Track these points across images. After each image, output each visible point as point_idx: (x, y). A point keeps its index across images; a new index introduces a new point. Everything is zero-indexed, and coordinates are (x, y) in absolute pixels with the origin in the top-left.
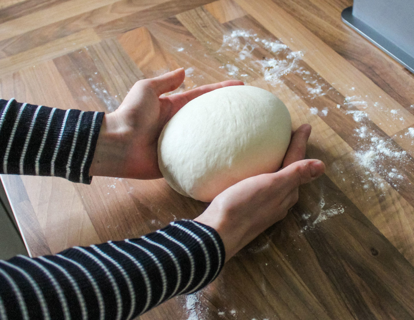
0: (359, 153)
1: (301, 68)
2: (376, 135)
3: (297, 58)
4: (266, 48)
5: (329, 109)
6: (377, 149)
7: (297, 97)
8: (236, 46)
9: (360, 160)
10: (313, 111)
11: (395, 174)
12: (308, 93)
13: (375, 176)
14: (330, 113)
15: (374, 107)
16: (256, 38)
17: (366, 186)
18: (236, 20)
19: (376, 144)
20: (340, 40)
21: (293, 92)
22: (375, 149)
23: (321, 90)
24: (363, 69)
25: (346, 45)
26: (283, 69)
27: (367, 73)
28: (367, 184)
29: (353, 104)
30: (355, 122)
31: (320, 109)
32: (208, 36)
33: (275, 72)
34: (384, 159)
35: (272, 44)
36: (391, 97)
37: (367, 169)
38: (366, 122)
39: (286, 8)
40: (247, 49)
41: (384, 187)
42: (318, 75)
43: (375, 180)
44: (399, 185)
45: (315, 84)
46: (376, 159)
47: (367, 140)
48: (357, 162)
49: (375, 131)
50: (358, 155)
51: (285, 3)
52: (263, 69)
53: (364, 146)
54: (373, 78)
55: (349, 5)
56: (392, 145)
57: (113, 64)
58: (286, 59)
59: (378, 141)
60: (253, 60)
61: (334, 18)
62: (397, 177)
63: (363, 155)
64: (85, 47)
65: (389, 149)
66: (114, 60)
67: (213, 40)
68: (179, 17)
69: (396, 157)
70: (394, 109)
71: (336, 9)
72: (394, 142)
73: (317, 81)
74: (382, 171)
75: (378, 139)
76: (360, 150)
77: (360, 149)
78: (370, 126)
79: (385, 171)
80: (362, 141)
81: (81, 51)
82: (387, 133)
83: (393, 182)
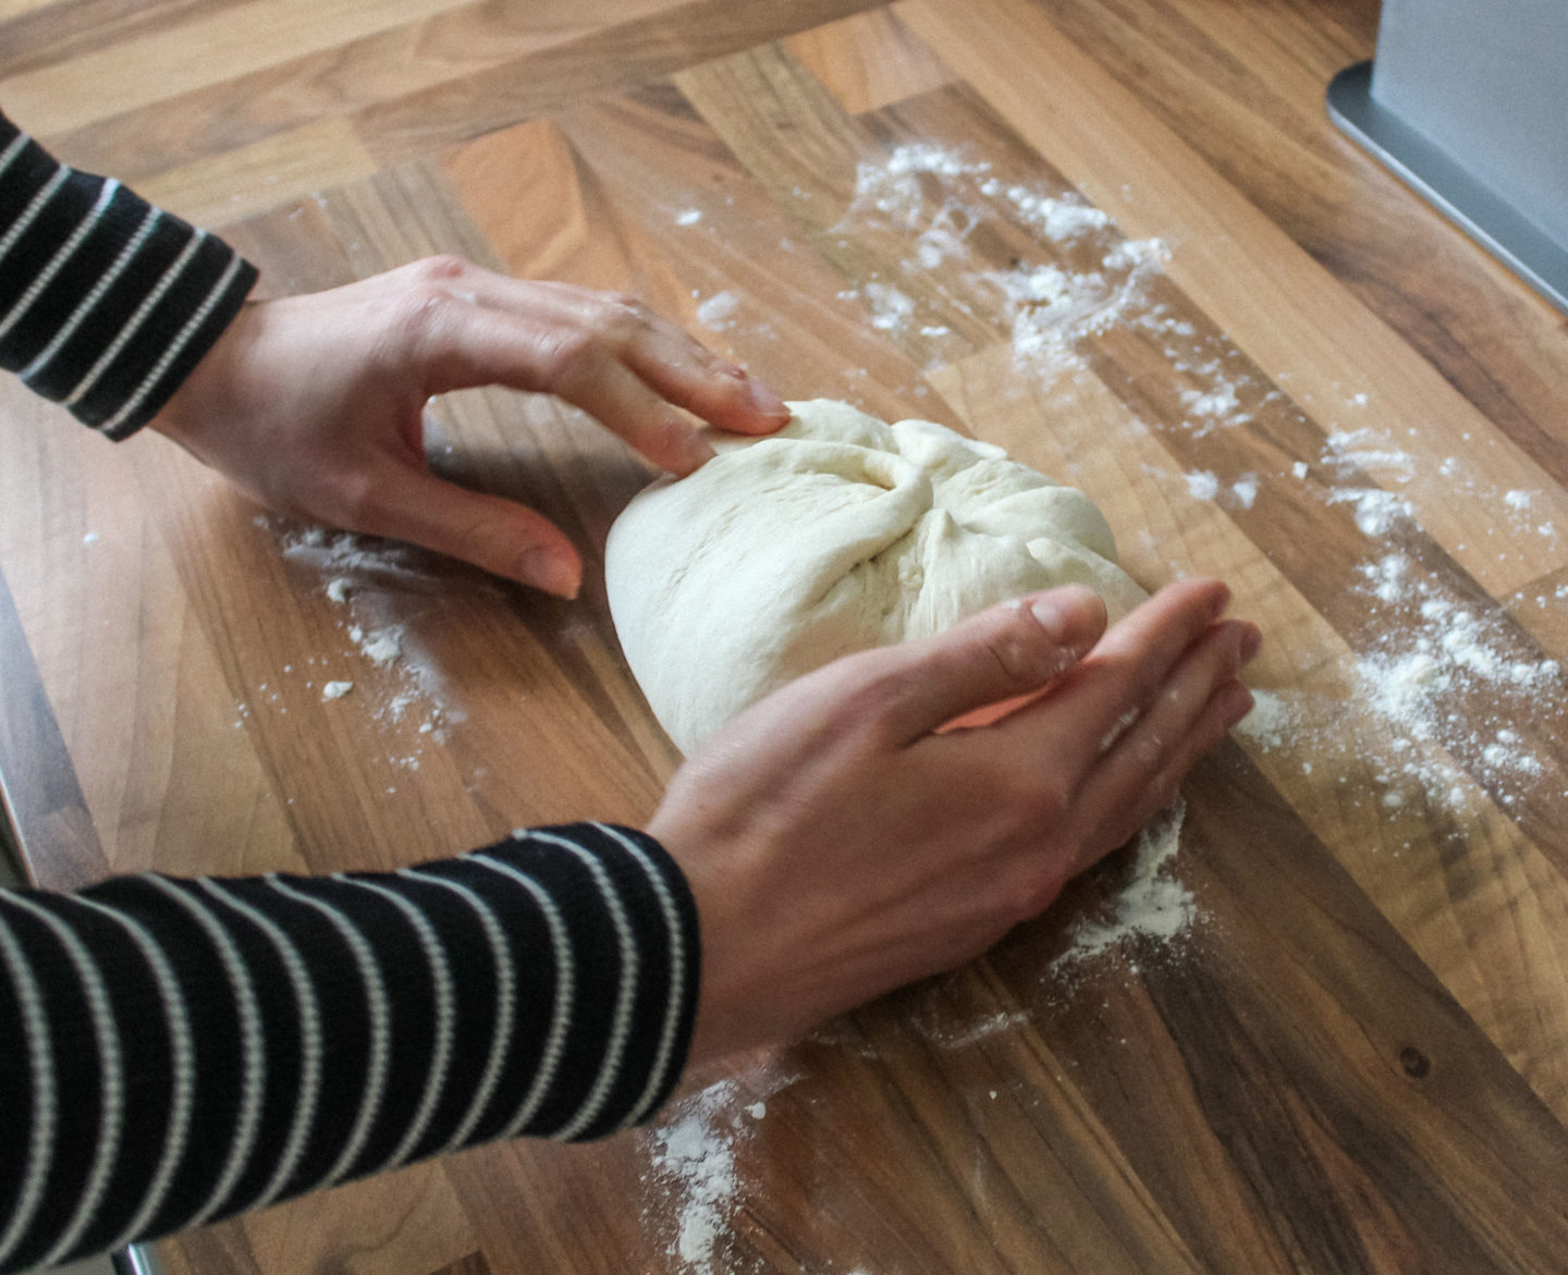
0: (1370, 659)
1: (1159, 309)
2: (1442, 592)
3: (1144, 267)
4: (1024, 222)
5: (1262, 479)
6: (1444, 650)
7: (1138, 428)
8: (907, 209)
9: (1373, 689)
10: (1200, 485)
11: (1511, 751)
12: (1182, 413)
13: (1430, 758)
14: (1265, 494)
15: (1440, 477)
16: (986, 181)
17: (1392, 799)
18: (908, 101)
19: (1442, 629)
20: (1317, 199)
21: (1124, 407)
22: (1437, 650)
23: (1235, 403)
24: (1404, 321)
25: (1341, 220)
26: (1085, 312)
27: (1419, 337)
28: (1400, 788)
29: (1359, 463)
30: (1363, 537)
31: (1227, 477)
32: (795, 166)
33: (1055, 322)
34: (1470, 691)
35: (1047, 206)
36: (1512, 438)
37: (1401, 727)
38: (1404, 536)
39: (1107, 58)
40: (950, 223)
41: (1462, 803)
42: (1224, 338)
43: (1429, 775)
44: (1522, 798)
45: (1213, 374)
46: (1439, 691)
47: (1406, 609)
48: (1362, 701)
49: (1439, 577)
50: (1365, 670)
51: (1107, 40)
52: (1009, 308)
53: (1392, 633)
54: (1442, 357)
55: (1362, 55)
56: (1502, 636)
58: (1102, 269)
59: (1450, 618)
60: (969, 269)
61: (1302, 109)
62: (1518, 763)
63: (1386, 673)
64: (315, 194)
65: (1492, 653)
67: (816, 183)
68: (686, 82)
69: (1519, 684)
70: (1517, 486)
71: (1311, 72)
72: (1512, 623)
73: (1219, 366)
74: (1461, 737)
75: (1448, 609)
76: (1380, 651)
77: (1377, 645)
78: (1421, 554)
79: (1473, 738)
80: (1386, 613)
81: (299, 210)
82: (1485, 585)
83: (1502, 786)
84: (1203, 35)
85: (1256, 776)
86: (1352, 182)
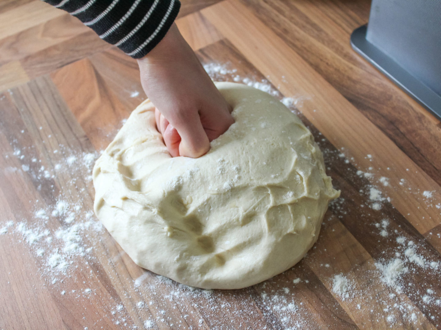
2: (403, 233)
6: (405, 256)
9: (381, 273)
11: (432, 297)
13: (403, 301)
15: (399, 186)
16: (235, 76)
17: (389, 318)
18: (207, 47)
19: (404, 247)
20: (349, 78)
22: (403, 257)
24: (382, 125)
25: (358, 86)
27: (388, 131)
28: (392, 314)
30: (373, 211)
34: (416, 272)
35: (257, 84)
36: (424, 170)
37: (392, 288)
38: (388, 211)
39: (275, 28)
41: (416, 320)
42: (320, 134)
43: (403, 308)
44: (438, 317)
46: (404, 273)
47: (391, 240)
48: (377, 278)
49: (402, 227)
50: (378, 265)
51: (274, 21)
53: (386, 250)
54: (397, 138)
55: (363, 23)
56: (425, 250)
57: (45, 117)
59: (406, 243)
61: (342, 44)
62: (435, 302)
63: (385, 266)
64: (9, 90)
65: (422, 257)
66: (46, 111)
69: (433, 270)
70: (427, 189)
71: (344, 29)
72: (429, 245)
74: (414, 292)
75: (405, 239)
76: (382, 258)
77: (381, 255)
78: (394, 218)
79: (418, 293)
80: (384, 241)
81: (4, 97)
82: (418, 229)
83: (430, 312)
84: (307, 18)
85: (341, 309)
86: (361, 71)
